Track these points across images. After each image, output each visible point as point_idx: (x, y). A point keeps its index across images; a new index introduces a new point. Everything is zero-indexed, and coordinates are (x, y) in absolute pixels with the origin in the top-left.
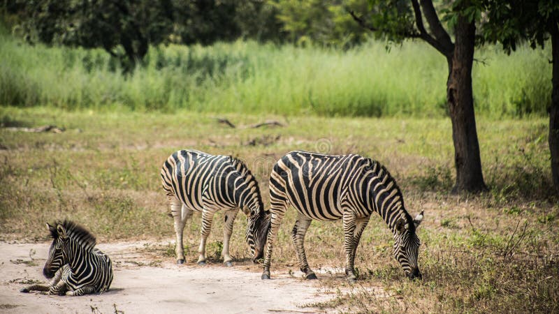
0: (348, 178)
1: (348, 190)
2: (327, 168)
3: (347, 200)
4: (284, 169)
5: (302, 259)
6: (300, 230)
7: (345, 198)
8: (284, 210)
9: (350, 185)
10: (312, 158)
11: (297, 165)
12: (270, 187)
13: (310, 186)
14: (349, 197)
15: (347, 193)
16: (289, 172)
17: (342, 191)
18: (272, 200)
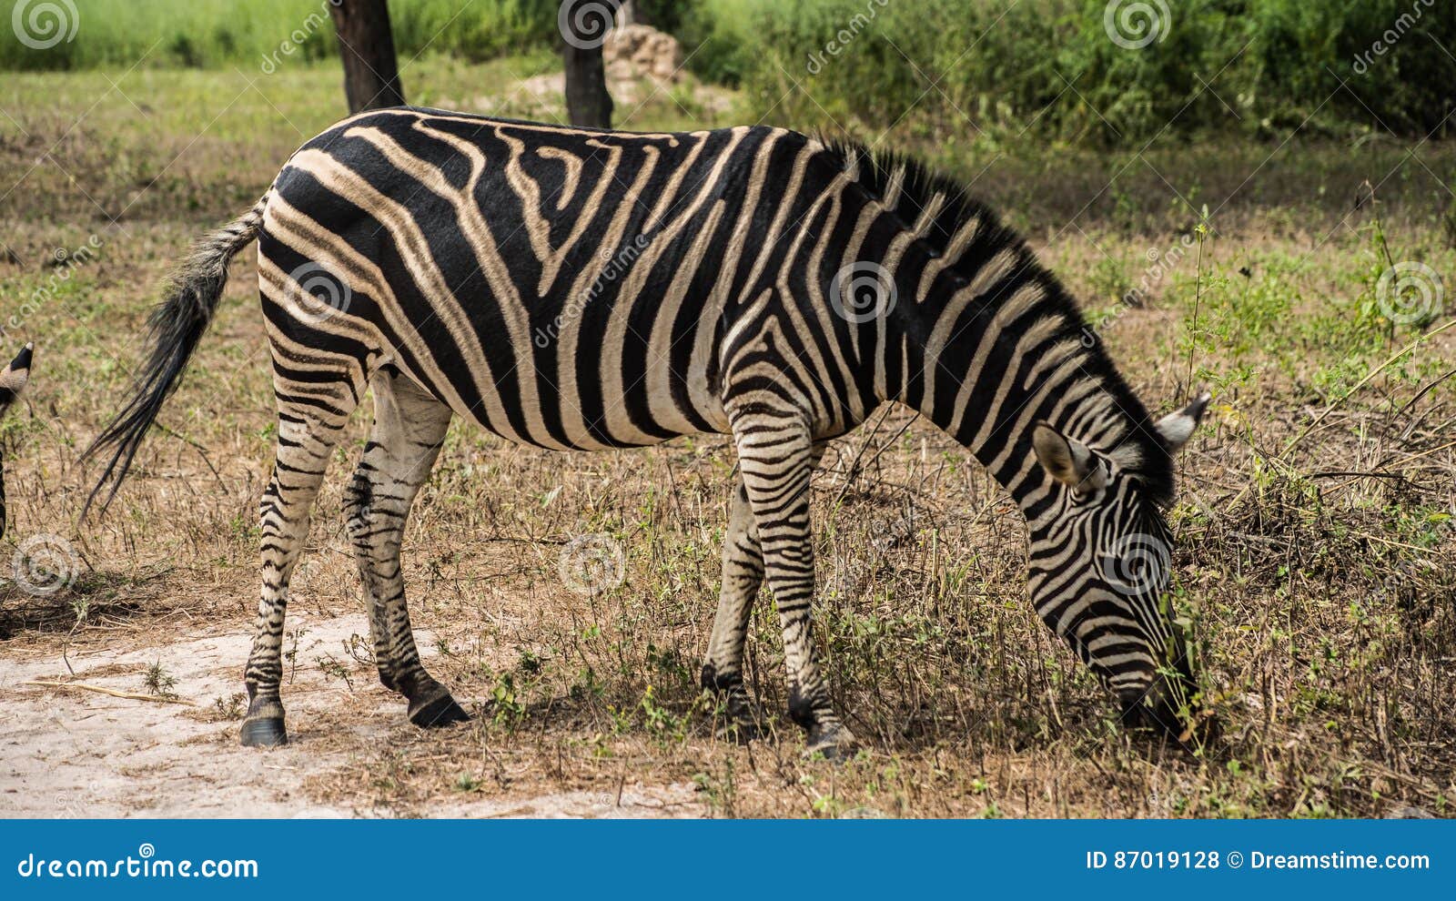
0: (768, 247)
1: (775, 306)
2: (632, 195)
3: (774, 357)
4: (363, 203)
5: (393, 627)
6: (389, 489)
7: (756, 344)
8: (346, 404)
9: (782, 282)
10: (517, 147)
11: (436, 181)
12: (264, 285)
13: (543, 290)
14: (781, 342)
15: (772, 321)
16: (397, 219)
17: (733, 310)
18: (286, 353)
